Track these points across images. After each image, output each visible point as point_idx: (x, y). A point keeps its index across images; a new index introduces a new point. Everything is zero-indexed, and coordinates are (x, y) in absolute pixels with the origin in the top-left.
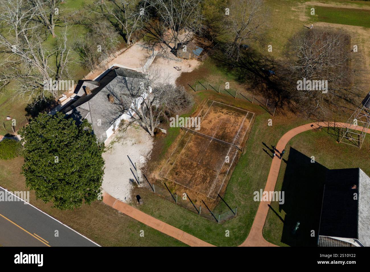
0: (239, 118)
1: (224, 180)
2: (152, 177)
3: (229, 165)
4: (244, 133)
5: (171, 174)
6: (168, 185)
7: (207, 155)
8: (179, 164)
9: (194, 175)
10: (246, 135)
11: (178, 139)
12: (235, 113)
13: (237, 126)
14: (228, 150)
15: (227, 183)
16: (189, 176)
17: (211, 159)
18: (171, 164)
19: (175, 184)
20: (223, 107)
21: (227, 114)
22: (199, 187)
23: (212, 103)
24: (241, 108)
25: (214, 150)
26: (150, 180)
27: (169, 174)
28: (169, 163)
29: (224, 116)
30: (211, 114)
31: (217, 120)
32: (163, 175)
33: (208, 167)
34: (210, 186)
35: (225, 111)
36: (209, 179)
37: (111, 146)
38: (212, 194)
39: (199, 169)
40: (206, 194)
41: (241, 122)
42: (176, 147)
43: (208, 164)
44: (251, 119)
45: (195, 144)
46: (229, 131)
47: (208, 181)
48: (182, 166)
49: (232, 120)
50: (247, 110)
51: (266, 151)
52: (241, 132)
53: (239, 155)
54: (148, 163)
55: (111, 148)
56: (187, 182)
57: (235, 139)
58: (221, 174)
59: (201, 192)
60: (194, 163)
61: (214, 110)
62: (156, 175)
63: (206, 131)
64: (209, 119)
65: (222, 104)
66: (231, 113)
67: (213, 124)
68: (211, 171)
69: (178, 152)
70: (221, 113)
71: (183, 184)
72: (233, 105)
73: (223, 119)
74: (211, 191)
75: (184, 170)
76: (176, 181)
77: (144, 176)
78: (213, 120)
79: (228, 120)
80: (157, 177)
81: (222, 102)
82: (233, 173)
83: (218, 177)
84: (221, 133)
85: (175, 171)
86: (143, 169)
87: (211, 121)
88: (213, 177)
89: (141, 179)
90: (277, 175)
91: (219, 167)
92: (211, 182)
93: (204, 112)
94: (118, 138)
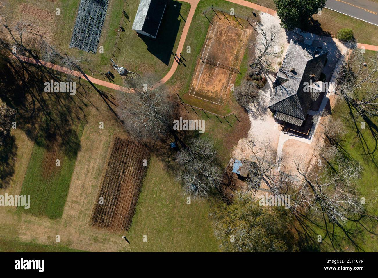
0: (200, 88)
1: (210, 34)
2: (250, 30)
3: (207, 45)
4: (197, 73)
5: (240, 34)
6: (241, 26)
7: (220, 51)
8: (237, 42)
9: (227, 35)
10: (196, 72)
11: (240, 61)
12: (203, 93)
13: (202, 80)
14: (207, 57)
15: (208, 33)
16: (229, 34)
17: (217, 49)
18: (241, 41)
19: (237, 27)
20: (211, 98)
21: (208, 91)
22: (223, 28)
23: (220, 102)
24: (198, 99)
25: (216, 56)
26: (252, 28)
27: (242, 34)
28: (243, 41)
29: (210, 88)
30: (219, 90)
31: (215, 83)
32: (245, 32)
33: (219, 42)
34: (217, 30)
35: (210, 94)
36: (218, 34)
37: (282, 49)
38: (216, 25)
39: (224, 40)
40: (219, 24)
41: (199, 84)
42: (240, 55)
43: (220, 44)
44: (192, 88)
45: (228, 59)
46: (207, 74)
47: (219, 32)
48: (234, 41)
49: (205, 86)
50: (195, 97)
51: (184, 59)
52: (199, 75)
53: (200, 53)
54: (256, 39)
55: (282, 48)
56: (230, 29)
57: (203, 67)
58: (211, 39)
59: (222, 25)
60: (227, 44)
61: (217, 93)
62: (249, 31)
63: (222, 72)
64: (221, 84)
65: (212, 101)
66: (205, 92)
67: (218, 79)
68: (217, 39)
69: (238, 51)
70: (213, 91)
71: (233, 28)
72: (205, 101)
73: (211, 85)
74: (216, 26)
75: (233, 38)
76: (237, 30)
77: (255, 30)
78: (218, 83)
79: (207, 84)
80: (248, 30)
81: (212, 103)
82: (204, 40)
83: (213, 36)
84: (212, 72)
85: (238, 36)
86: (258, 34)
87: (220, 82)
88: (216, 36)
89: (257, 27)
90: (180, 43)
91: (213, 43)
92: (217, 32)
93: (224, 91)
94: (280, 56)
